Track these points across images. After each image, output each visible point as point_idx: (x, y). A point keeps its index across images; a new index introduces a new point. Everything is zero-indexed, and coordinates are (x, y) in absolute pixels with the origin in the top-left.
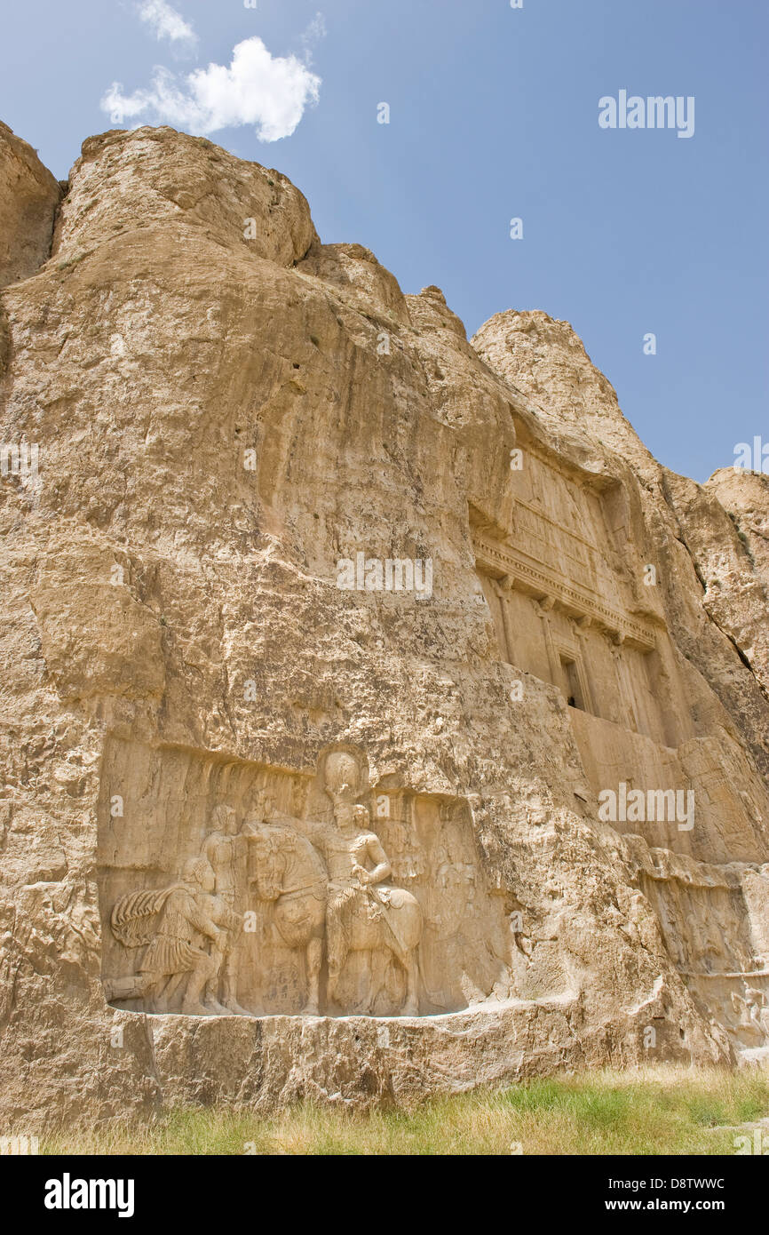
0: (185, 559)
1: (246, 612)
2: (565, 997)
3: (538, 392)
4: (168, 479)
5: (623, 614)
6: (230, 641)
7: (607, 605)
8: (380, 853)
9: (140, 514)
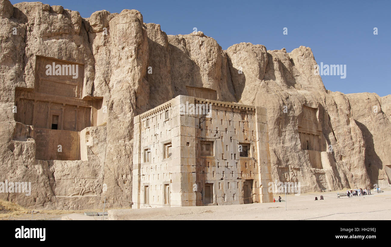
0: (275, 147)
1: (281, 152)
2: (308, 185)
3: (304, 74)
4: (272, 137)
5: (316, 131)
6: (281, 156)
7: (314, 131)
8: (293, 174)
9: (271, 143)
